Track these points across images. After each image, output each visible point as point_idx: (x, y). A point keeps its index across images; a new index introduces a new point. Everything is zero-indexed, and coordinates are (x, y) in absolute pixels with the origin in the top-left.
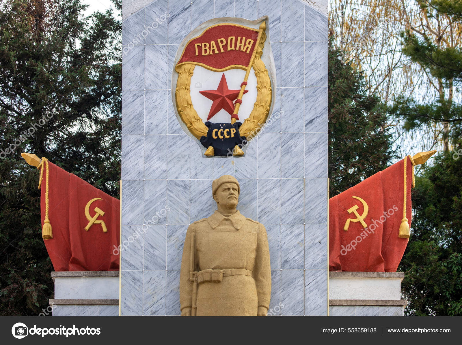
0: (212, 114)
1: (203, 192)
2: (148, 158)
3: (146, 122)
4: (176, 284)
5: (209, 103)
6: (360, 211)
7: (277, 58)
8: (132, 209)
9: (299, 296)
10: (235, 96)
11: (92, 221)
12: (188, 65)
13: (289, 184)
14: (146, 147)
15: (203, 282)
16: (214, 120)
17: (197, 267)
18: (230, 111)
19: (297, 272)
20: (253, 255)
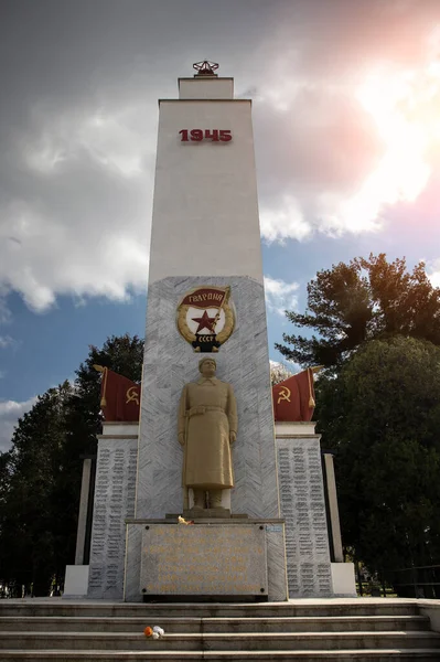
0: (199, 329)
1: (194, 371)
2: (160, 352)
3: (160, 334)
4: (176, 422)
5: (197, 324)
6: (286, 393)
7: (236, 304)
8: (149, 380)
9: (256, 429)
10: (212, 320)
11: (130, 398)
12: (185, 306)
13: (246, 367)
14: (159, 347)
15: (194, 415)
16: (200, 333)
17: (188, 408)
18: (210, 328)
19: (253, 415)
20: (225, 400)
